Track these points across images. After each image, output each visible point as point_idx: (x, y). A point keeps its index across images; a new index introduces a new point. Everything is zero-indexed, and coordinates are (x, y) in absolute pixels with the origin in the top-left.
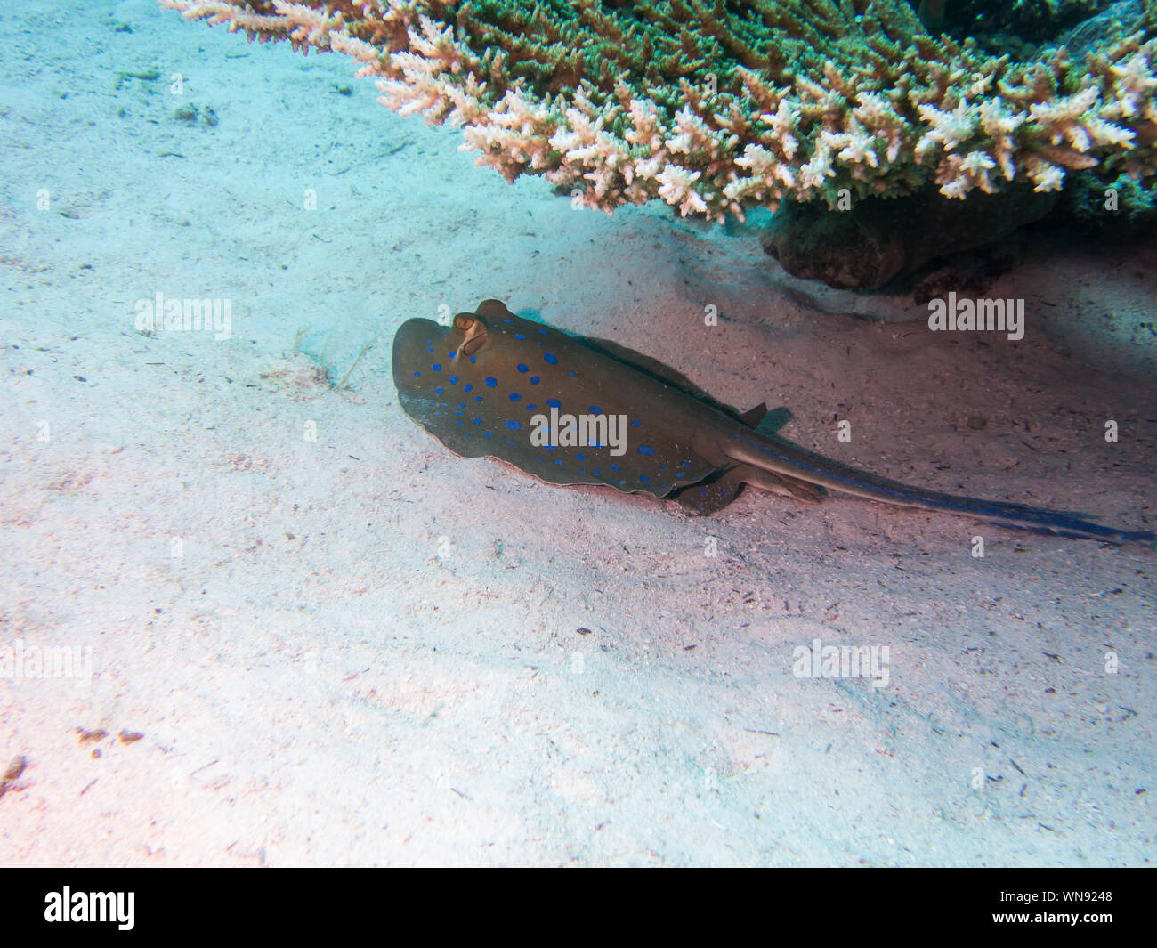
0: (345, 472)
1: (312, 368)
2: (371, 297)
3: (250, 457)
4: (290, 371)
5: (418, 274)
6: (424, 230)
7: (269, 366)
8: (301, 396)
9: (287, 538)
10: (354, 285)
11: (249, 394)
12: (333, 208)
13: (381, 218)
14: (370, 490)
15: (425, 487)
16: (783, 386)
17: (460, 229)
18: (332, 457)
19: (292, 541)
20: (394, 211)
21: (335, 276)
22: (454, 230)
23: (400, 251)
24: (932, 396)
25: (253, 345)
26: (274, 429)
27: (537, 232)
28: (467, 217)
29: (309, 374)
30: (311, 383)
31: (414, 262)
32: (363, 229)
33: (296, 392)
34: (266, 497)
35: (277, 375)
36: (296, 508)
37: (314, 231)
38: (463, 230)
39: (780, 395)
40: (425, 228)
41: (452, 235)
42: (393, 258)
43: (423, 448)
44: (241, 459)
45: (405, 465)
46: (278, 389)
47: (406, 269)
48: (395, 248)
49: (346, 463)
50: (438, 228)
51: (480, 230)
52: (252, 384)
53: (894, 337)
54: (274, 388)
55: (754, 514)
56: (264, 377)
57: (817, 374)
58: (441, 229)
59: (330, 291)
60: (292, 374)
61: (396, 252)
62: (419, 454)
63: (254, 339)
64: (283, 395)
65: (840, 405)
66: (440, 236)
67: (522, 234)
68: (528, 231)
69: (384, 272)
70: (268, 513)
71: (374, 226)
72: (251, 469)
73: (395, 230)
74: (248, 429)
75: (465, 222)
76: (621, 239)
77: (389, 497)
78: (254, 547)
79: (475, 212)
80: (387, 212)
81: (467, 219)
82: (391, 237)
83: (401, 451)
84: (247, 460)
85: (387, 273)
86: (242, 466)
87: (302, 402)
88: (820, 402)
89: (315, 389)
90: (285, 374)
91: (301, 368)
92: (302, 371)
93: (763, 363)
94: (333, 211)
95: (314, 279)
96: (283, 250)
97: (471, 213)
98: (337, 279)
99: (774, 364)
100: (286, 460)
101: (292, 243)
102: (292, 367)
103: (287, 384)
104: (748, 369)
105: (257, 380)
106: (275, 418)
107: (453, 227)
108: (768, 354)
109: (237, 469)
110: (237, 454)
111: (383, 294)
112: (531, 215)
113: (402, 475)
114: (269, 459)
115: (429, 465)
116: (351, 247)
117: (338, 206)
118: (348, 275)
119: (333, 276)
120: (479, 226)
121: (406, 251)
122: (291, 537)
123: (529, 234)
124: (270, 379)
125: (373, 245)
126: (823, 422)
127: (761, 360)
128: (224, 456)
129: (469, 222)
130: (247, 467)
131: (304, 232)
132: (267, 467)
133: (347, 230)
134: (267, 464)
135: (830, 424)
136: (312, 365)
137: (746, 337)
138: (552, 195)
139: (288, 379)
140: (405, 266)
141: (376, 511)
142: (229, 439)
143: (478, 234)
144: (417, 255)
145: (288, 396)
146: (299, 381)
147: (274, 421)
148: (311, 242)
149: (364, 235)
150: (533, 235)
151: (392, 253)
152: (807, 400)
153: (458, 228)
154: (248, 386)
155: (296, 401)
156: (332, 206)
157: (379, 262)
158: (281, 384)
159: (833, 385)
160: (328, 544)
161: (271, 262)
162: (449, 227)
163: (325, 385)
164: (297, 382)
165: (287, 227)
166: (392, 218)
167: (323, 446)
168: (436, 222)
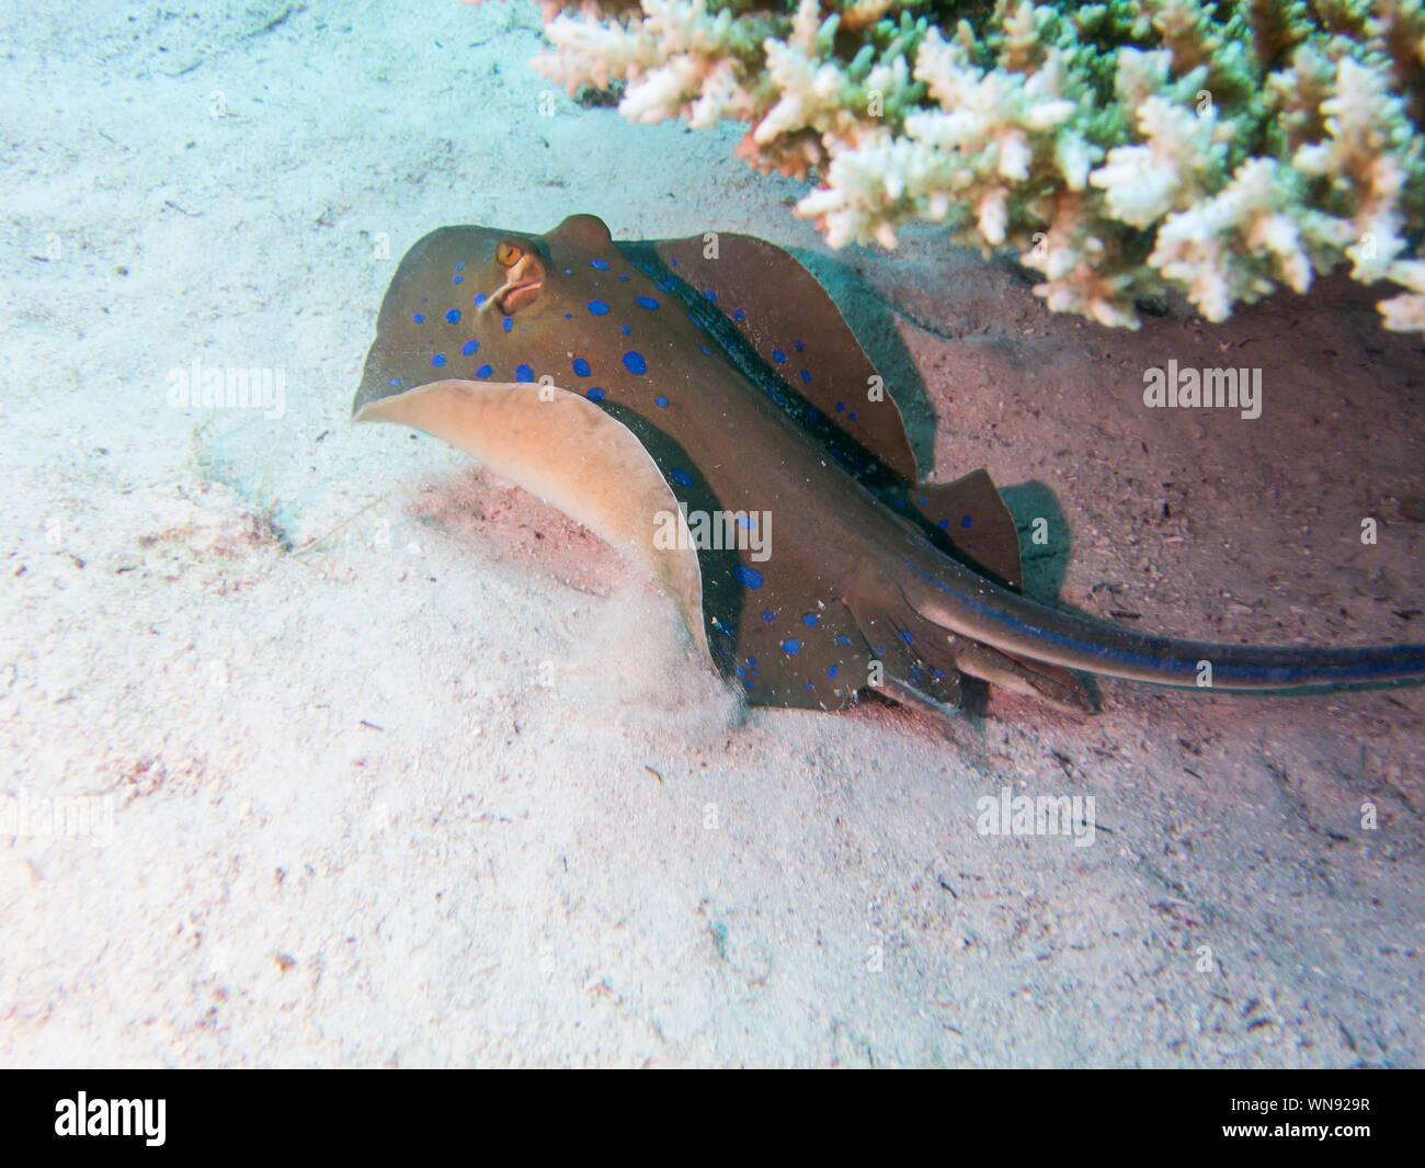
0: (361, 764)
1: (244, 517)
2: (295, 321)
3: (159, 757)
4: (200, 527)
5: (373, 269)
6: (368, 184)
7: (156, 518)
8: (231, 581)
9: (278, 967)
10: (261, 300)
11: (127, 591)
12: (191, 146)
13: (284, 163)
14: (420, 802)
15: (526, 778)
16: (1060, 454)
17: (429, 177)
18: (328, 731)
19: (289, 972)
20: (304, 147)
21: (223, 284)
22: (419, 181)
23: (331, 225)
24: (1320, 458)
25: (103, 461)
26: (195, 676)
27: (566, 178)
28: (434, 154)
29: (240, 528)
30: (245, 547)
31: (359, 248)
32: (255, 186)
33: (220, 574)
34: (213, 861)
35: (174, 535)
36: (281, 875)
37: (169, 193)
38: (433, 178)
39: (1059, 472)
40: (368, 179)
41: (416, 189)
42: (321, 240)
43: (502, 684)
44: (142, 768)
45: (477, 731)
46: (182, 568)
47: (347, 261)
48: (320, 222)
49: (358, 743)
50: (392, 179)
51: (463, 176)
52: (125, 564)
53: (1224, 347)
54: (174, 569)
55: (1124, 752)
56: (148, 542)
57: (1111, 428)
58: (396, 180)
59: (218, 316)
60: (206, 532)
61: (323, 228)
62: (496, 701)
63: (104, 446)
64: (193, 580)
65: (1167, 486)
66: (398, 194)
67: (541, 183)
68: (549, 178)
69: (309, 270)
70: (223, 900)
71: (275, 180)
72: (166, 786)
73: (312, 187)
74: (141, 683)
75: (435, 164)
76: (722, 190)
77: (459, 812)
78: (213, 1011)
79: (450, 144)
80: (293, 150)
81: (437, 158)
82: (310, 199)
83: (459, 698)
84: (155, 767)
85: (316, 270)
86: (145, 784)
87: (236, 595)
88: (1130, 481)
89: (254, 560)
90: (191, 533)
91: (224, 518)
92: (225, 526)
93: (1017, 413)
94: (190, 151)
95: (185, 293)
96: (112, 234)
97: (442, 145)
98: (226, 289)
99: (1037, 414)
100: (235, 751)
101: (127, 221)
102: (203, 518)
103: (197, 553)
104: (994, 426)
105: (135, 550)
106: (192, 647)
107: (417, 176)
108: (1024, 396)
109: (137, 794)
110: (132, 759)
111: (316, 314)
112: (547, 145)
113: (474, 758)
114: (200, 756)
115: (520, 723)
116: (242, 222)
117: (199, 141)
118: (245, 280)
119: (218, 285)
120: (461, 171)
121: (342, 224)
122: (286, 963)
123: (551, 184)
124: (160, 546)
125: (281, 218)
126: (1146, 521)
127: (1014, 408)
128: (105, 768)
129: (441, 163)
130: (158, 783)
131: (146, 196)
132: (200, 775)
133: (226, 189)
134: (198, 767)
135: (1159, 525)
136: (242, 511)
137: (982, 366)
138: (578, 107)
139: (200, 543)
140: (345, 256)
141: (443, 856)
142: (108, 720)
143: (459, 185)
144: (362, 232)
145: (206, 583)
146: (221, 546)
147: (192, 655)
148: (162, 216)
149: (261, 198)
150: (561, 184)
151: (317, 230)
152: (1106, 479)
153: (424, 175)
154: (120, 571)
155: (223, 593)
156: (189, 141)
157: (298, 251)
158: (186, 558)
159: (1144, 447)
160: (368, 968)
161: (94, 259)
162: (409, 176)
163: (271, 549)
164: (216, 548)
165: (110, 187)
166: (303, 162)
167: (304, 706)
168: (384, 167)
